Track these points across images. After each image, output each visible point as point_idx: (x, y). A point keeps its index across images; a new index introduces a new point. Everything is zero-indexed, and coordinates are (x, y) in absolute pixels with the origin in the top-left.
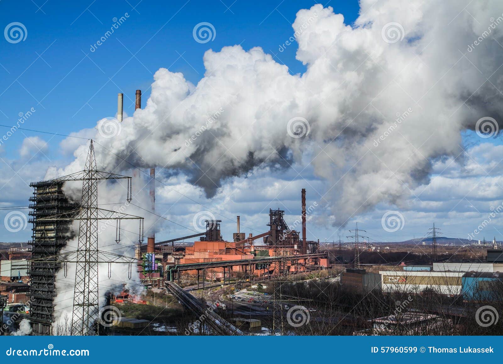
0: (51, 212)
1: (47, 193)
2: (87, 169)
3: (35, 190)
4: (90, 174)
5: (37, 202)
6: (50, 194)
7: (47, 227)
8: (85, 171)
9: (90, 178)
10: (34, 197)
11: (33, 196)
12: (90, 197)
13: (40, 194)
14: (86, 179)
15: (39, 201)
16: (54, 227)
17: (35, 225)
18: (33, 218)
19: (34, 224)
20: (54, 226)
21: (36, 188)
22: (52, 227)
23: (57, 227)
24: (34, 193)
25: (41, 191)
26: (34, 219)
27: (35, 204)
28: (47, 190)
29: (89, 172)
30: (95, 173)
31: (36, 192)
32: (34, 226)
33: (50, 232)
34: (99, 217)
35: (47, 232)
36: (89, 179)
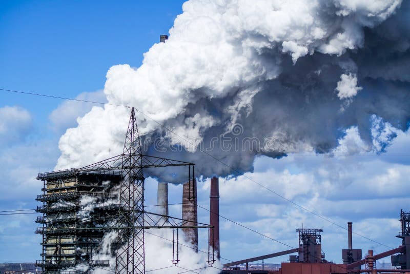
0: (69, 217)
1: (62, 189)
2: (127, 153)
3: (45, 184)
4: (132, 159)
5: (47, 203)
6: (66, 191)
7: (63, 241)
8: (123, 155)
9: (131, 165)
10: (44, 195)
11: (42, 193)
12: (132, 195)
13: (51, 191)
14: (126, 168)
15: (51, 201)
16: (73, 240)
17: (45, 237)
18: (42, 227)
19: (43, 236)
20: (73, 238)
21: (46, 182)
22: (70, 240)
23: (77, 240)
24: (44, 190)
25: (53, 187)
26: (44, 228)
27: (45, 206)
28: (63, 186)
29: (130, 156)
30: (139, 158)
31: (46, 187)
32: (44, 239)
33: (67, 248)
34: (146, 225)
35: (63, 248)
36: (130, 168)
